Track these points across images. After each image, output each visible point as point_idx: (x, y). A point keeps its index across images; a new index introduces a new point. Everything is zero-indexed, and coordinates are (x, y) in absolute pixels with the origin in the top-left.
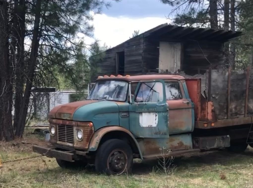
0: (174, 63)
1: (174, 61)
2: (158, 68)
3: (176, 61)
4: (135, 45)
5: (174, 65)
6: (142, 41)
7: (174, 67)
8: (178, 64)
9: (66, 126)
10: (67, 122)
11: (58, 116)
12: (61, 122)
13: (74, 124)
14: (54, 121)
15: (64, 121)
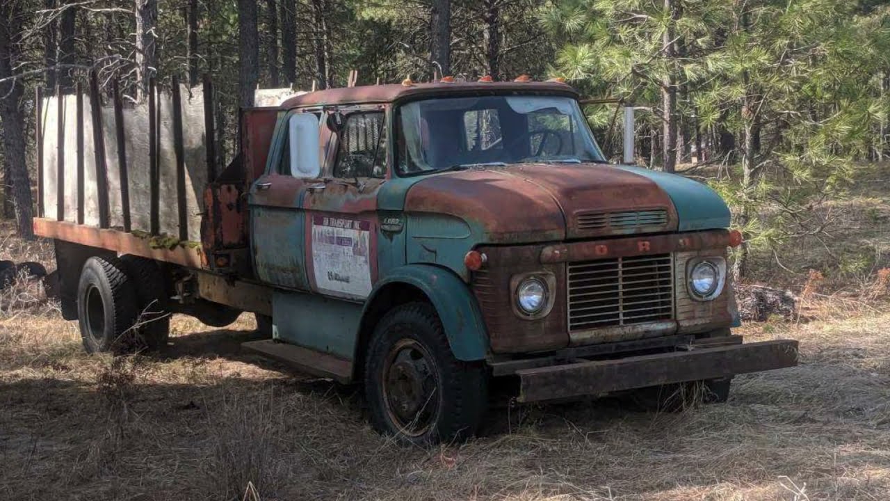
9: (620, 260)
10: (640, 244)
11: (580, 226)
12: (601, 250)
13: (683, 244)
14: (553, 252)
15: (617, 241)
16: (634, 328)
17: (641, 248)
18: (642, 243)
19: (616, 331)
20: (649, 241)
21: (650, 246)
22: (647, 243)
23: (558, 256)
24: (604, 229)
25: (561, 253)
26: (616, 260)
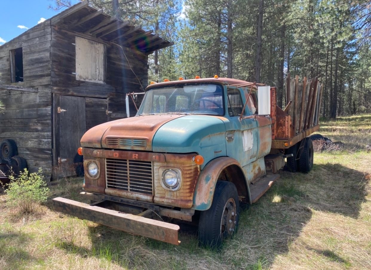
0: (96, 69)
1: (96, 67)
2: (75, 72)
3: (98, 67)
4: (38, 37)
5: (96, 71)
6: (49, 30)
7: (96, 74)
8: (100, 71)
9: (128, 161)
10: (134, 155)
11: (108, 143)
12: (116, 155)
13: (154, 158)
14: (97, 152)
15: (124, 152)
16: (132, 194)
17: (134, 157)
18: (135, 154)
19: (124, 193)
20: (138, 154)
21: (138, 157)
22: (137, 155)
23: (98, 155)
24: (117, 145)
25: (100, 153)
26: (126, 160)
